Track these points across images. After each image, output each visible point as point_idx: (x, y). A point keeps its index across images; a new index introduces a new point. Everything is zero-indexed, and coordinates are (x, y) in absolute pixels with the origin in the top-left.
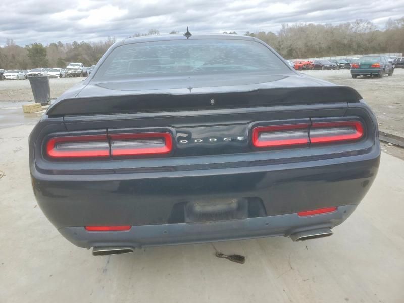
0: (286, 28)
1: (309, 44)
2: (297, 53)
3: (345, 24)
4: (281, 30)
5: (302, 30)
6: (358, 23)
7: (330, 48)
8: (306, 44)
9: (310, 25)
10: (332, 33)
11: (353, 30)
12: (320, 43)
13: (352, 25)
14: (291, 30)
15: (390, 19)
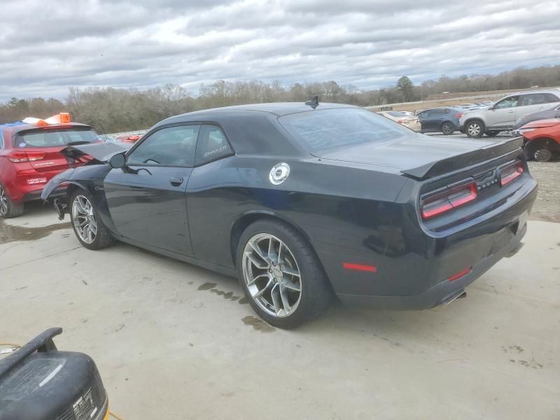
0: (76, 93)
1: (115, 114)
2: (102, 127)
3: (154, 89)
4: (70, 96)
5: (100, 96)
6: (169, 89)
7: (142, 119)
8: (110, 114)
9: (109, 89)
10: (140, 99)
11: (166, 96)
12: (128, 113)
13: (162, 91)
14: (84, 96)
15: (202, 85)
